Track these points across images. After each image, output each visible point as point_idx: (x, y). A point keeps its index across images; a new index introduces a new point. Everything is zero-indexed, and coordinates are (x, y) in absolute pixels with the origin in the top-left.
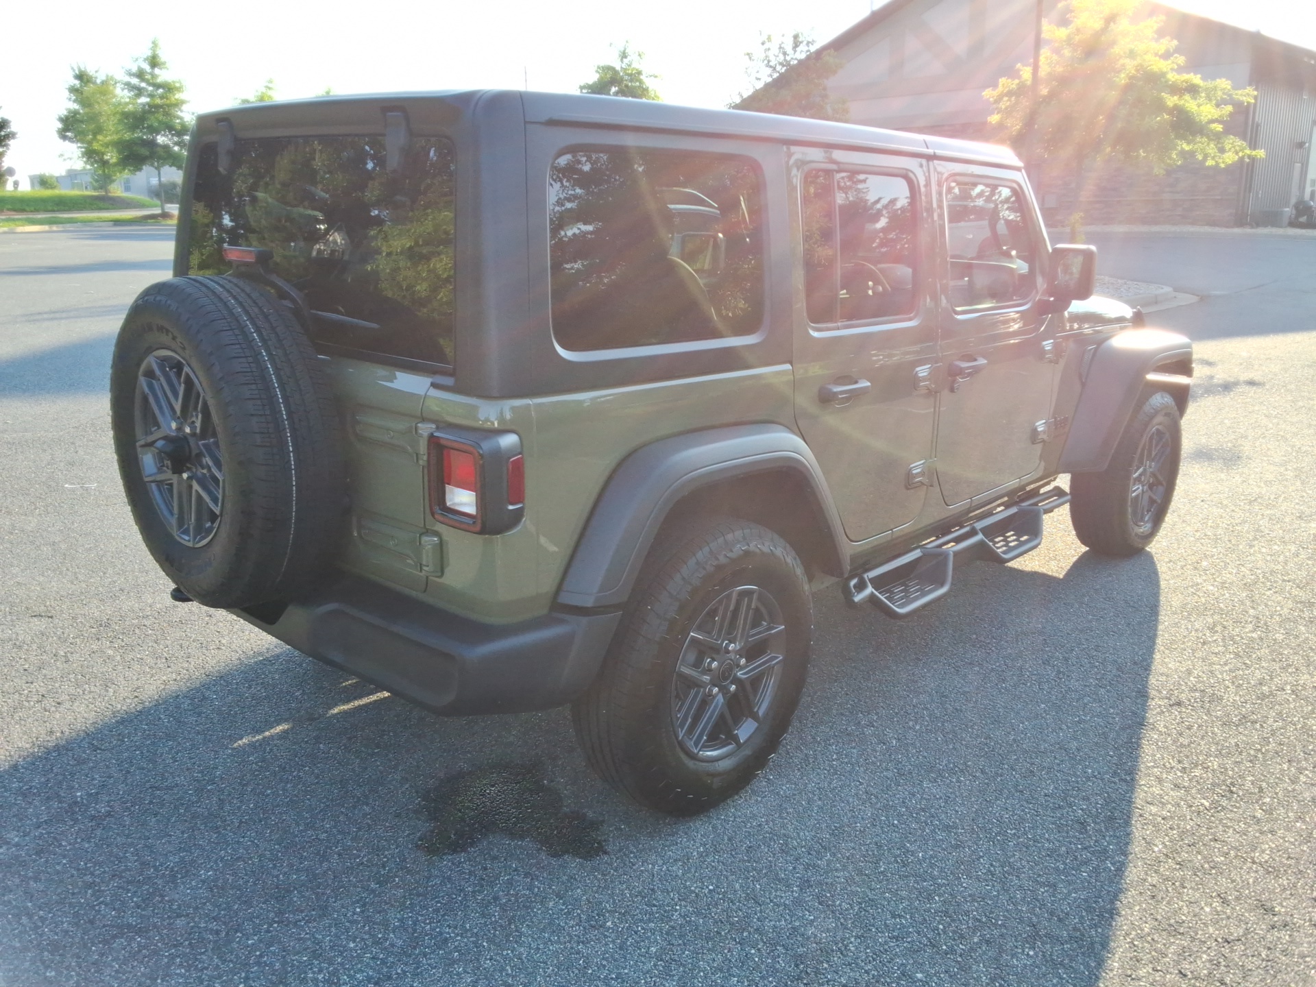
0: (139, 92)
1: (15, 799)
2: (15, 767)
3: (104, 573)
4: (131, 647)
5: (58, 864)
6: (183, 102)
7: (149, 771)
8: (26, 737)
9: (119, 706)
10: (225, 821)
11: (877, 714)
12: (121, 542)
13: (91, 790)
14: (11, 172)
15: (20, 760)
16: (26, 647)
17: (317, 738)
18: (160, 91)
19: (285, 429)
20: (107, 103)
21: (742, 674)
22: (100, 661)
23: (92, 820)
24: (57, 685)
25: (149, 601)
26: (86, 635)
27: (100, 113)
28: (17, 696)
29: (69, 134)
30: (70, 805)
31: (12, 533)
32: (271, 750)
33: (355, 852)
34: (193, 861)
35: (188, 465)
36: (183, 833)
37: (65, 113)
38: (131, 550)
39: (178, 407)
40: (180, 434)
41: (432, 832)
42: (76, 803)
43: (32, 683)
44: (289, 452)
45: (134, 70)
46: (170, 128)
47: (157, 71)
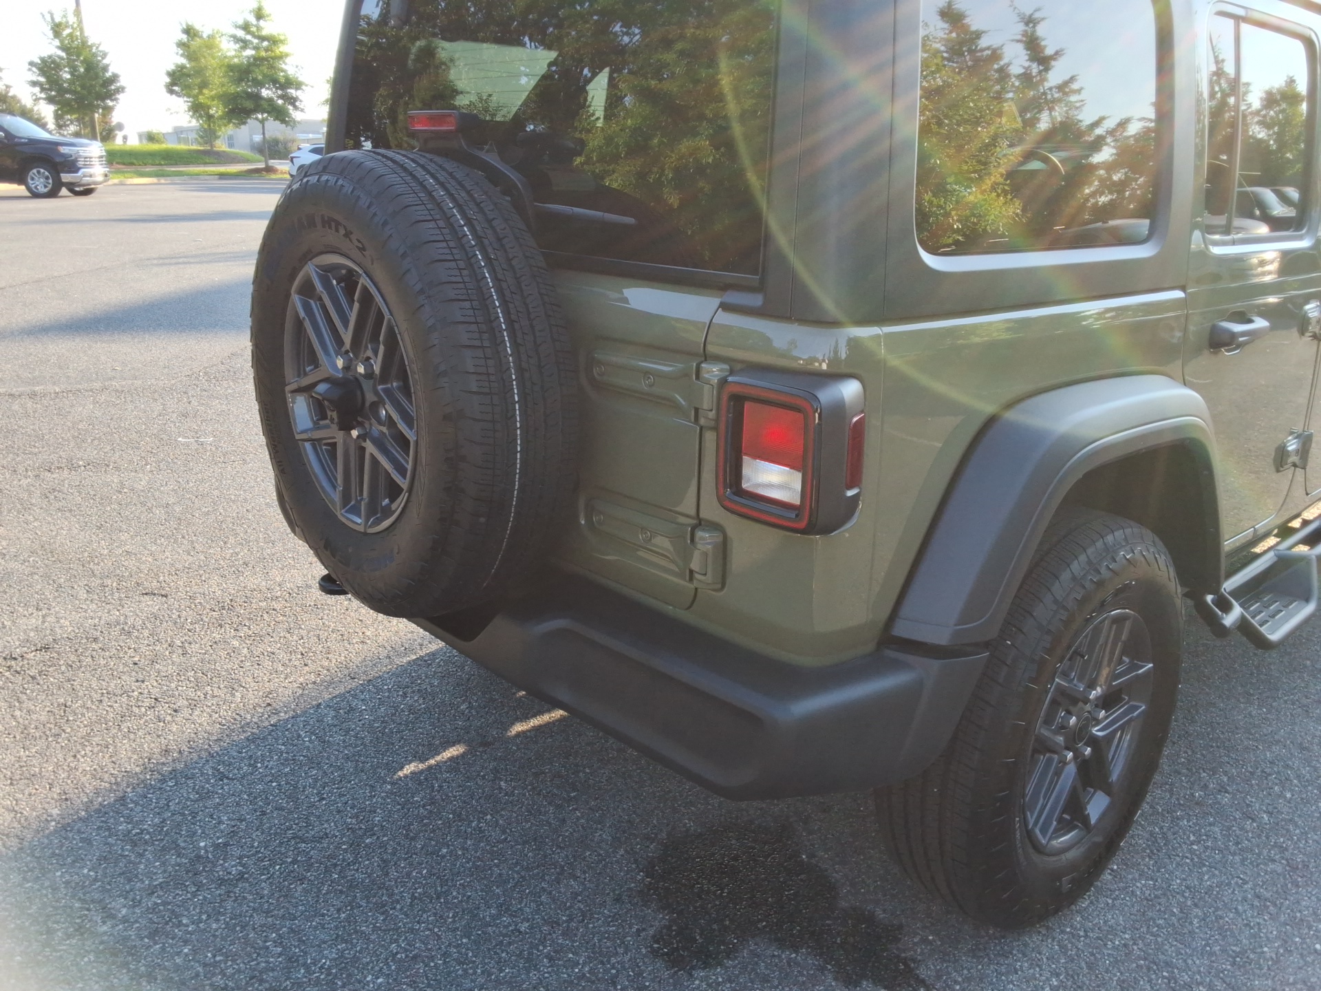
0: (245, 44)
1: (122, 849)
2: (122, 799)
3: (225, 543)
4: (258, 638)
5: (178, 954)
6: (287, 55)
7: (290, 812)
8: (135, 757)
9: (249, 717)
10: (393, 894)
11: (1225, 773)
12: (242, 506)
13: (218, 838)
14: (120, 127)
15: (129, 790)
16: (136, 634)
17: (496, 771)
18: (265, 44)
19: (509, 369)
20: (214, 58)
21: (1098, 731)
22: (223, 654)
23: (220, 885)
24: (173, 685)
25: (277, 579)
26: (207, 620)
27: (206, 67)
28: (125, 698)
29: (176, 88)
30: (192, 862)
31: (120, 492)
32: (441, 787)
33: (571, 955)
34: (355, 959)
35: (360, 419)
36: (339, 910)
37: (173, 67)
38: (254, 516)
39: (347, 337)
40: (350, 375)
41: (669, 928)
42: (199, 857)
43: (143, 682)
44: (514, 403)
45: (241, 22)
46: (275, 81)
47: (262, 23)
